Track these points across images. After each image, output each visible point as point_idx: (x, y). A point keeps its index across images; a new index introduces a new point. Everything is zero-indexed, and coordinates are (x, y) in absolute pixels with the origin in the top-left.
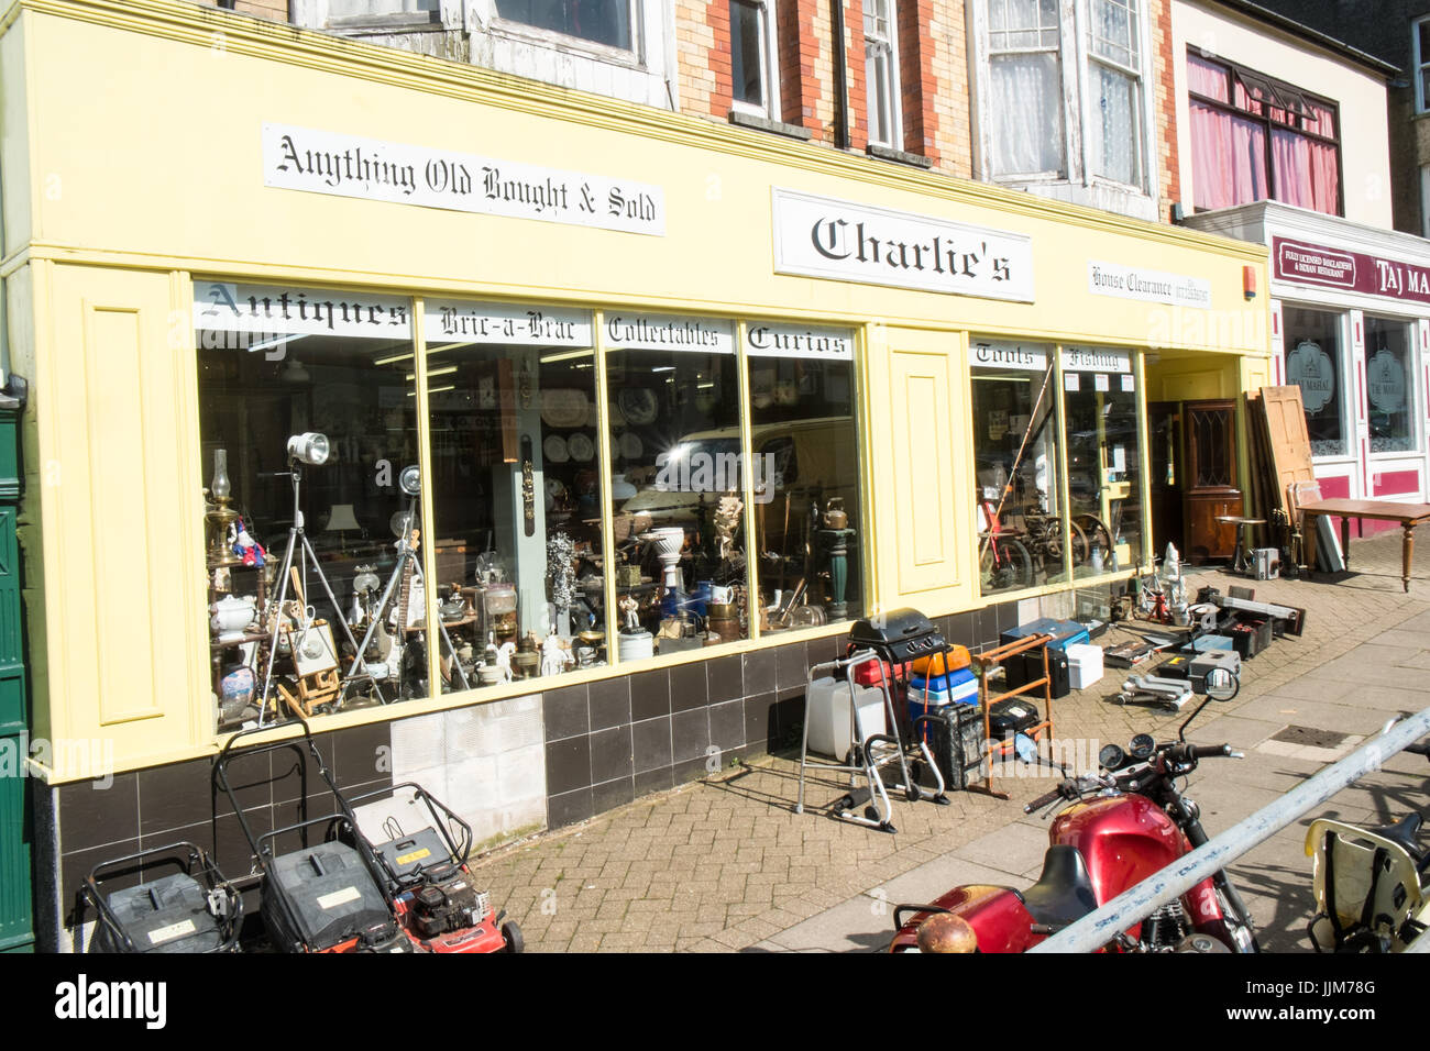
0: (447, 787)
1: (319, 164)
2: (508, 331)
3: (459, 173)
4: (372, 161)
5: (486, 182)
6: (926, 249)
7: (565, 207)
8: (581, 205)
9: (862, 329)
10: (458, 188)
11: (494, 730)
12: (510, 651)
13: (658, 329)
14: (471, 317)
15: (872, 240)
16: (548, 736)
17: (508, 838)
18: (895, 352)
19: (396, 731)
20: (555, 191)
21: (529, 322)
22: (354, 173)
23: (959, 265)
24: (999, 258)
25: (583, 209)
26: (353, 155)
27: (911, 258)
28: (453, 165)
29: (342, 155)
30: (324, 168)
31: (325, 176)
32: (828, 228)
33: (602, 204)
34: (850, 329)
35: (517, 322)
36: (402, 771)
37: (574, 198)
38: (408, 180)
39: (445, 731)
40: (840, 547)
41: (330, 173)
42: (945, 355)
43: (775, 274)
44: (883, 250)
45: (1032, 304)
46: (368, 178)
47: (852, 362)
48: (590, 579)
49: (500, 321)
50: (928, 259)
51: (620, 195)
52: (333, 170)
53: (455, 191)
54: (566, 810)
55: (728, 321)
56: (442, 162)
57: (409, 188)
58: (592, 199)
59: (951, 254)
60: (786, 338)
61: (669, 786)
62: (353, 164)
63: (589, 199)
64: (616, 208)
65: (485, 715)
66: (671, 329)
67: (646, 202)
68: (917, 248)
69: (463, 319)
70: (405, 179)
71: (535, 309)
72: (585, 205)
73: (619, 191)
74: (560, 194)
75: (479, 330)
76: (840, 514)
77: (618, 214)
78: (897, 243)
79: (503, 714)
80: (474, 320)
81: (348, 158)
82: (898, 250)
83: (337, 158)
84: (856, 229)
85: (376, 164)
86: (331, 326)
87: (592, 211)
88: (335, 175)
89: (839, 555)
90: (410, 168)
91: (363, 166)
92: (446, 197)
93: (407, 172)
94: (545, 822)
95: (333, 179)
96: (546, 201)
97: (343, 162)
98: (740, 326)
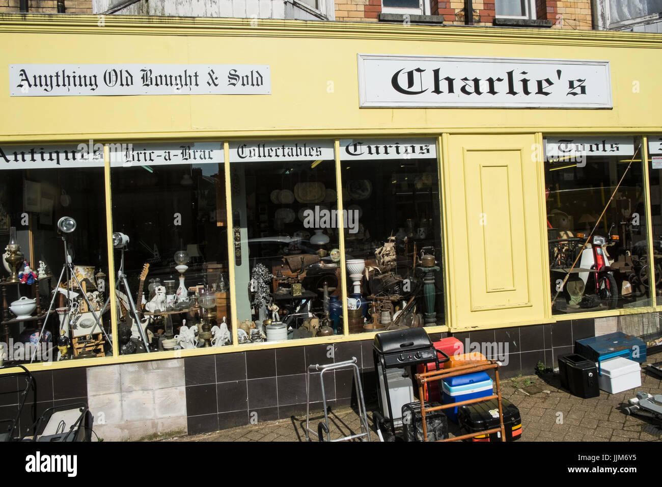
0: (122, 405)
1: (45, 82)
2: (167, 158)
3: (125, 75)
4: (71, 75)
5: (143, 78)
6: (499, 80)
7: (197, 85)
8: (208, 83)
9: (440, 137)
10: (124, 82)
11: (152, 378)
12: (195, 331)
13: (274, 149)
14: (143, 152)
15: (448, 79)
16: (187, 383)
17: (161, 436)
18: (468, 151)
19: (90, 373)
20: (190, 77)
21: (181, 151)
22: (61, 83)
23: (533, 87)
24: (574, 78)
25: (210, 85)
26: (61, 74)
27: (484, 86)
28: (121, 71)
29: (54, 74)
30: (43, 83)
31: (44, 87)
32: (406, 75)
33: (223, 80)
34: (433, 138)
35: (173, 152)
36: (94, 393)
37: (204, 78)
38: (93, 82)
39: (120, 374)
40: (428, 278)
41: (47, 85)
42: (520, 150)
43: (360, 108)
44: (457, 85)
45: (611, 109)
46: (69, 85)
47: (436, 159)
48: (280, 290)
49: (162, 152)
50: (502, 87)
51: (237, 73)
52: (49, 83)
53: (122, 85)
54: (200, 425)
55: (328, 140)
56: (114, 70)
57: (94, 87)
58: (216, 78)
59: (525, 82)
60: (377, 148)
61: (276, 419)
62: (61, 79)
63: (214, 79)
64: (233, 81)
65: (146, 369)
66: (283, 149)
67: (255, 75)
68: (491, 81)
69: (138, 153)
70: (92, 82)
71: (185, 144)
72: (211, 82)
73: (235, 71)
74: (193, 79)
75: (148, 158)
76: (429, 257)
77: (234, 85)
78: (471, 77)
79: (158, 368)
80: (145, 153)
81: (57, 76)
82: (472, 84)
83: (51, 77)
84: (433, 73)
85: (74, 77)
86: (58, 163)
87: (216, 85)
88: (50, 86)
89: (428, 284)
90: (95, 76)
91: (66, 79)
92: (117, 89)
93: (93, 79)
94: (186, 430)
95: (49, 88)
96: (184, 83)
97: (54, 79)
98: (337, 143)
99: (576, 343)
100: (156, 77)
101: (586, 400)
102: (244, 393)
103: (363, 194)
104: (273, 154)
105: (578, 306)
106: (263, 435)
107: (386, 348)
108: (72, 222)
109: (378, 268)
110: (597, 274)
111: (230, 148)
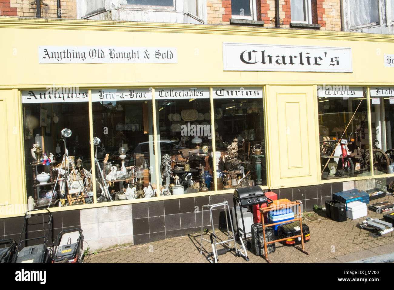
0: (99, 230)
1: (55, 55)
2: (122, 97)
3: (100, 52)
4: (72, 52)
5: (110, 54)
6: (295, 57)
7: (138, 58)
8: (144, 57)
9: (265, 87)
10: (100, 56)
11: (115, 215)
12: (134, 190)
13: (178, 92)
14: (109, 94)
15: (269, 56)
16: (133, 217)
17: (119, 246)
18: (279, 94)
19: (82, 213)
20: (135, 53)
21: (129, 93)
22: (66, 56)
23: (312, 61)
24: (333, 57)
25: (145, 58)
26: (66, 51)
27: (287, 60)
28: (98, 50)
30: (57, 56)
31: (57, 58)
32: (248, 54)
33: (152, 55)
34: (261, 87)
35: (125, 94)
36: (84, 224)
37: (142, 55)
38: (83, 56)
39: (98, 213)
40: (258, 161)
41: (58, 57)
42: (305, 94)
43: (224, 71)
44: (274, 60)
45: (352, 73)
46: (71, 57)
47: (262, 98)
48: (177, 168)
49: (119, 94)
50: (296, 61)
51: (159, 52)
52: (60, 56)
53: (99, 57)
54: (140, 240)
55: (207, 88)
56: (95, 50)
57: (84, 58)
58: (149, 54)
59: (308, 58)
60: (232, 92)
61: (180, 236)
62: (66, 54)
63: (147, 55)
64: (158, 56)
65: (111, 210)
66: (183, 92)
67: (169, 53)
68: (291, 57)
69: (106, 94)
70: (82, 56)
71: (131, 89)
72: (146, 56)
73: (159, 51)
74: (137, 55)
75: (112, 97)
76: (258, 150)
77: (158, 58)
78: (281, 55)
79: (118, 210)
80: (110, 94)
81: (64, 53)
82: (281, 59)
83: (61, 53)
84: (261, 53)
85: (73, 53)
86: (64, 99)
87: (148, 58)
88: (60, 58)
89: (258, 164)
90: (84, 53)
91: (69, 54)
92: (96, 59)
93: (83, 54)
94: (133, 242)
95: (60, 59)
96: (131, 57)
97: (63, 54)
98: (211, 89)
99: (333, 195)
100: (117, 54)
101: (340, 223)
102: (163, 222)
103: (218, 116)
104: (178, 95)
105: (334, 176)
106: (175, 244)
107: (242, 196)
108: (70, 131)
109: (229, 156)
110: (343, 159)
111: (155, 92)
